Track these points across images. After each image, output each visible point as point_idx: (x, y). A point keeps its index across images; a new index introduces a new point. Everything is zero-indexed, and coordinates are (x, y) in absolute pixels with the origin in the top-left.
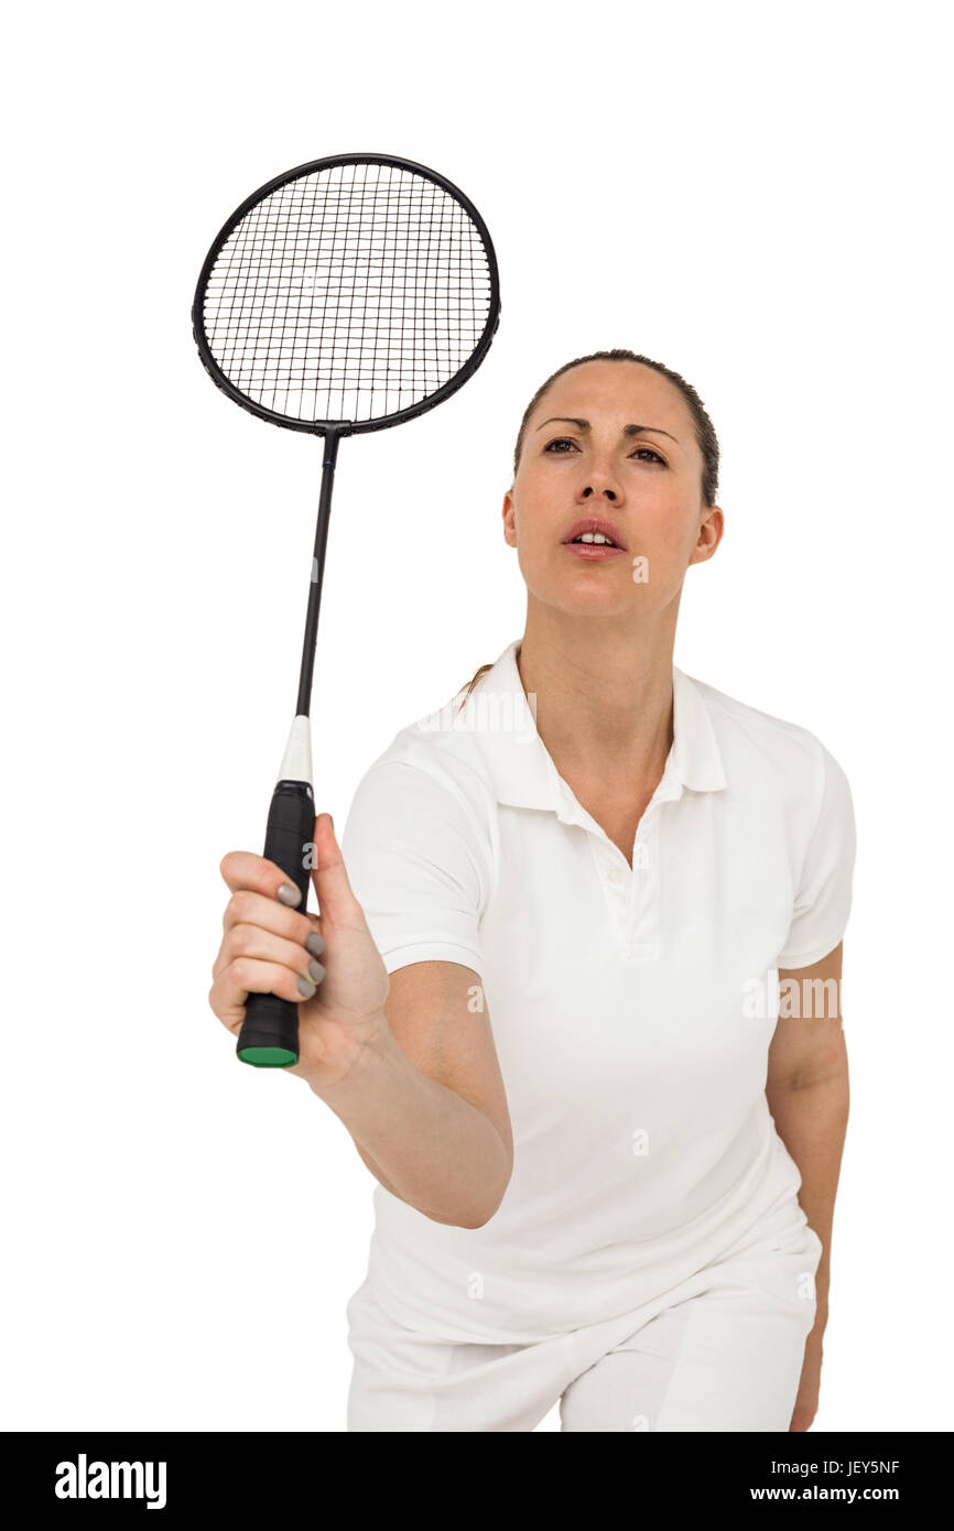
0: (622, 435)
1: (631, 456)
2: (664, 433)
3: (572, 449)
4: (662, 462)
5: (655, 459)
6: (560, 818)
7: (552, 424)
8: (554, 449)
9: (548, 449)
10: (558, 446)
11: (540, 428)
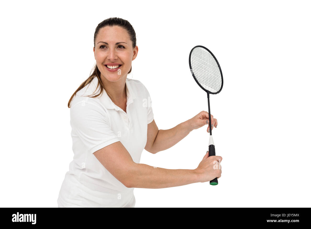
0: (115, 45)
1: (117, 48)
2: (124, 43)
3: (105, 48)
4: (124, 47)
5: (122, 47)
6: (116, 110)
7: (100, 43)
8: (101, 47)
9: (100, 47)
10: (102, 47)
11: (98, 43)
